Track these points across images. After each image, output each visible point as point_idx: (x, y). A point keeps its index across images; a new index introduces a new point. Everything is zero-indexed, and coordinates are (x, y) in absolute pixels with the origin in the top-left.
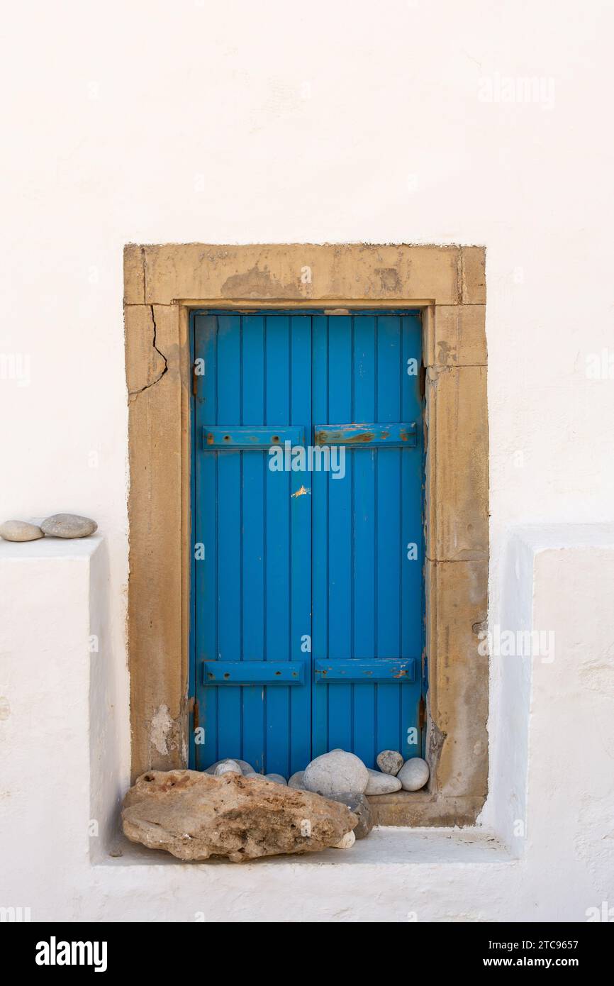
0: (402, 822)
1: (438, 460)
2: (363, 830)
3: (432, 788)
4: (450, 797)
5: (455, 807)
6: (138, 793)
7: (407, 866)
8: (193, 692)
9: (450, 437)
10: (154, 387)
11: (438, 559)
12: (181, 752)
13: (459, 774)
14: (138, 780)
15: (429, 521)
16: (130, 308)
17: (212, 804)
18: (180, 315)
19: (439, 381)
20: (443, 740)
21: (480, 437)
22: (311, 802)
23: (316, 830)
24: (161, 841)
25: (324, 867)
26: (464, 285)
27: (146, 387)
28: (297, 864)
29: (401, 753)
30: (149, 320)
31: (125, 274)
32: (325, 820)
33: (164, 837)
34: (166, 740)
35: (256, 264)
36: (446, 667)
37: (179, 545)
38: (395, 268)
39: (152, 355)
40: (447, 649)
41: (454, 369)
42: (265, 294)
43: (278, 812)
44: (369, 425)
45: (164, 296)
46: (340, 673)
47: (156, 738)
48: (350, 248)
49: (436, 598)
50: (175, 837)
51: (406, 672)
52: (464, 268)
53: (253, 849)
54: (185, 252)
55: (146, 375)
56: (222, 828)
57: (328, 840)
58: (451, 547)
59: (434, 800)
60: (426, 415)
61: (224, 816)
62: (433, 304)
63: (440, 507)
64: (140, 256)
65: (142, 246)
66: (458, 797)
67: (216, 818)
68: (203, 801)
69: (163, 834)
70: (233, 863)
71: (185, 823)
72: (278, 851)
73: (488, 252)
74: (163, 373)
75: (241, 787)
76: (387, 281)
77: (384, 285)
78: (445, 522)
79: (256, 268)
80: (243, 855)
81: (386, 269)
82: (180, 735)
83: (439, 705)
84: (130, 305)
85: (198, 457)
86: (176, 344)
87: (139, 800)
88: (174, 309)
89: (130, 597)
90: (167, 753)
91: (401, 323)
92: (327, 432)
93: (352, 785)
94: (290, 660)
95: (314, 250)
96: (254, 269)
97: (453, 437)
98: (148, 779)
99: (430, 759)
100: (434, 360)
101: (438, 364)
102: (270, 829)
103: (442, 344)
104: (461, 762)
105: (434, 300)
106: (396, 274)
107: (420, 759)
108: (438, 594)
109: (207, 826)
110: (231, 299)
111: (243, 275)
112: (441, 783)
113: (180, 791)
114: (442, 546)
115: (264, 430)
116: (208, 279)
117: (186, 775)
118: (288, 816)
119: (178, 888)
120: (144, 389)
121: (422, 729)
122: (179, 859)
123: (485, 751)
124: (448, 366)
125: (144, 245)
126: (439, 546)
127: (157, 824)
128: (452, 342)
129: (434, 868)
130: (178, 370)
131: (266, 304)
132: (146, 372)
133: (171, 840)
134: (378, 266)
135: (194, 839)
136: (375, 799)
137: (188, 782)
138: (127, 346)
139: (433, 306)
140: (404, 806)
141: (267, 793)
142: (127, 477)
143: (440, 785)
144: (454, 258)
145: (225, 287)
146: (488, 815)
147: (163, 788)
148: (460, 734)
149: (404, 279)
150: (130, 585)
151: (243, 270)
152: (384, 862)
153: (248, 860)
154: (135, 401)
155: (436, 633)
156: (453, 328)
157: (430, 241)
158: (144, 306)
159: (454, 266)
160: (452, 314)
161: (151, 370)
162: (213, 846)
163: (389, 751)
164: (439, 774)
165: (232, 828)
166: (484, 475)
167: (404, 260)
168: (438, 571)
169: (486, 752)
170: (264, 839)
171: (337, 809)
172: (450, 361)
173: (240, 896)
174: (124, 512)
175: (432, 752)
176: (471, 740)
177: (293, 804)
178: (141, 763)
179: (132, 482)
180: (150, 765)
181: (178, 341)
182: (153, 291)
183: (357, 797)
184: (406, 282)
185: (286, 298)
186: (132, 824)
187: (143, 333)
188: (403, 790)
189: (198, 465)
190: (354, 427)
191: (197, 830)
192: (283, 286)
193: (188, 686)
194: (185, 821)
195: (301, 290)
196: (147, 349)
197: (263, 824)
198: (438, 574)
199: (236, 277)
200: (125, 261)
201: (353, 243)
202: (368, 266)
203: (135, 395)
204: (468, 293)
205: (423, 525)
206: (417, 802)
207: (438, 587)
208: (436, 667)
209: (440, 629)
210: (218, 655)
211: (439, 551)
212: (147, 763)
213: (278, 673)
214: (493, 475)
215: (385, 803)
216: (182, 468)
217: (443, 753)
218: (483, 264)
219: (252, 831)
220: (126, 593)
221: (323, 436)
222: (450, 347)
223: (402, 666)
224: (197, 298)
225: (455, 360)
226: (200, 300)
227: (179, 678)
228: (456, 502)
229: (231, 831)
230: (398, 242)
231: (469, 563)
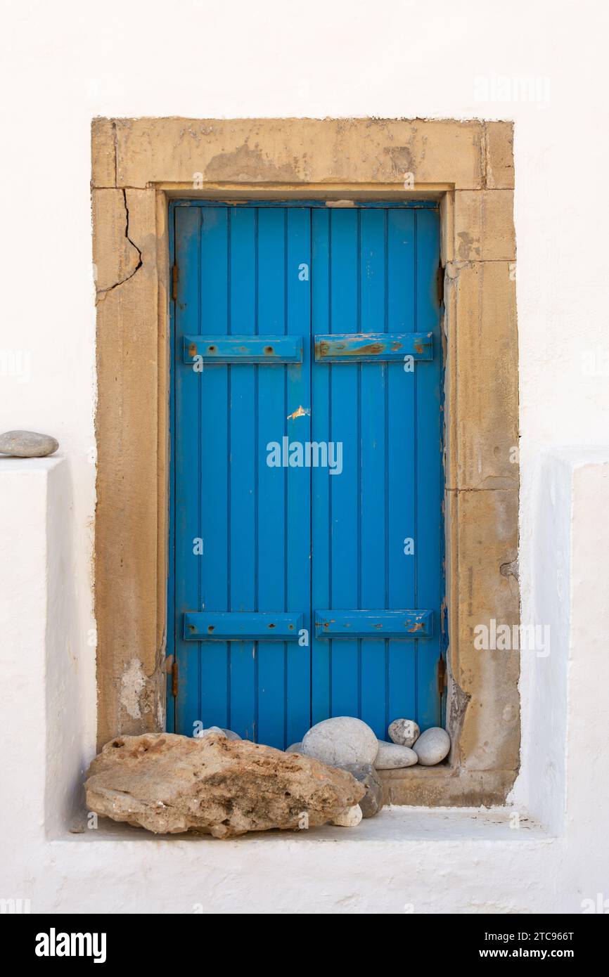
0: (418, 800)
1: (459, 371)
2: (372, 807)
3: (453, 761)
4: (475, 771)
5: (481, 783)
6: (105, 761)
7: (425, 844)
8: (172, 649)
9: (472, 344)
10: (126, 285)
11: (460, 488)
12: (156, 716)
13: (486, 744)
14: (104, 747)
15: (449, 450)
16: (99, 192)
17: (191, 768)
18: (156, 201)
19: (459, 279)
20: (467, 703)
21: (508, 343)
22: (309, 766)
23: (315, 798)
24: (130, 810)
25: (325, 844)
26: (488, 167)
27: (117, 284)
28: (293, 841)
29: (416, 721)
30: (121, 206)
31: (92, 152)
32: (326, 786)
33: (134, 806)
34: (139, 701)
35: (246, 141)
36: (469, 615)
37: (156, 471)
38: (408, 146)
39: (124, 247)
40: (471, 594)
41: (477, 265)
42: (255, 177)
43: (270, 777)
44: (378, 335)
45: (138, 177)
46: (345, 626)
47: (127, 698)
48: (356, 123)
49: (457, 535)
50: (147, 805)
51: (423, 625)
52: (489, 147)
53: (240, 821)
54: (163, 127)
55: (117, 270)
56: (203, 795)
57: (329, 810)
58: (475, 472)
59: (456, 775)
60: (445, 323)
61: (206, 781)
62: (452, 189)
63: (461, 426)
64: (110, 131)
65: (112, 120)
66: (484, 771)
67: (196, 783)
68: (181, 765)
69: (132, 802)
70: (217, 838)
71: (159, 789)
72: (270, 825)
73: (516, 128)
74: (137, 268)
75: (226, 750)
76: (399, 162)
77: (395, 167)
78: (468, 444)
79: (246, 146)
80: (228, 829)
81: (398, 148)
82: (156, 696)
83: (461, 661)
84: (98, 188)
85: (178, 373)
86: (152, 234)
87: (106, 768)
88: (150, 193)
89: (97, 530)
90: (139, 717)
91: (416, 216)
92: (329, 342)
93: (358, 755)
94: (286, 611)
95: (313, 125)
96: (243, 146)
97: (477, 343)
98: (116, 745)
99: (452, 728)
100: (454, 255)
101: (458, 259)
102: (260, 798)
103: (463, 235)
104: (488, 729)
105: (454, 184)
106: (409, 153)
107: (439, 729)
108: (459, 530)
109: (185, 792)
110: (216, 183)
111: (231, 153)
112: (464, 754)
113: (154, 757)
114: (464, 471)
115: (254, 340)
116: (190, 158)
117: (161, 738)
118: (282, 782)
119: (150, 869)
120: (114, 287)
121: (441, 693)
122: (150, 831)
123: (516, 716)
124: (470, 261)
125: (114, 119)
126: (460, 472)
127: (125, 792)
128: (475, 233)
129: (457, 847)
130: (154, 264)
131: (257, 189)
132: (117, 267)
133: (142, 809)
134: (387, 144)
135: (169, 808)
136: (387, 774)
137: (164, 746)
138: (95, 236)
139: (453, 191)
140: (420, 781)
141: (257, 756)
142: (94, 389)
143: (463, 756)
144: (477, 134)
145: (208, 169)
146: (519, 793)
147: (134, 754)
148: (486, 696)
149: (418, 159)
150: (97, 516)
151: (230, 148)
152: (397, 840)
153: (234, 835)
154: (104, 300)
155: (457, 576)
156: (476, 217)
157: (449, 116)
158: (115, 190)
159: (476, 144)
160: (475, 200)
161: (123, 264)
162: (192, 817)
163: (402, 720)
164: (461, 742)
165: (214, 796)
166: (513, 389)
167: (419, 138)
168: (459, 502)
169: (517, 719)
170: (253, 809)
171: (341, 776)
172: (473, 256)
173: (225, 878)
174: (92, 431)
175: (453, 719)
176: (501, 703)
177: (287, 768)
178: (109, 729)
179: (100, 395)
180: (120, 730)
181: (155, 230)
182: (126, 172)
183: (365, 768)
184: (420, 162)
185: (280, 181)
186: (97, 794)
187: (113, 222)
188: (418, 764)
189: (179, 381)
190: (360, 336)
191: (173, 797)
192: (277, 167)
193: (165, 639)
194: (159, 788)
195: (299, 171)
196: (118, 239)
197: (252, 792)
198: (459, 505)
199: (222, 156)
200: (92, 137)
201: (359, 117)
202: (376, 144)
203: (105, 293)
204: (493, 175)
205: (442, 454)
206: (436, 777)
207: (460, 521)
208: (458, 617)
209: (462, 570)
210: (201, 605)
211: (460, 478)
212: (116, 728)
213: (272, 626)
214: (522, 389)
215: (397, 779)
216: (158, 380)
217: (466, 718)
218: (511, 142)
219: (239, 800)
220: (93, 527)
221: (325, 347)
222: (473, 239)
223: (417, 618)
224: (177, 180)
225: (478, 254)
226: (180, 183)
227: (154, 626)
228: (480, 420)
229: (214, 800)
230: (411, 115)
231: (495, 492)
